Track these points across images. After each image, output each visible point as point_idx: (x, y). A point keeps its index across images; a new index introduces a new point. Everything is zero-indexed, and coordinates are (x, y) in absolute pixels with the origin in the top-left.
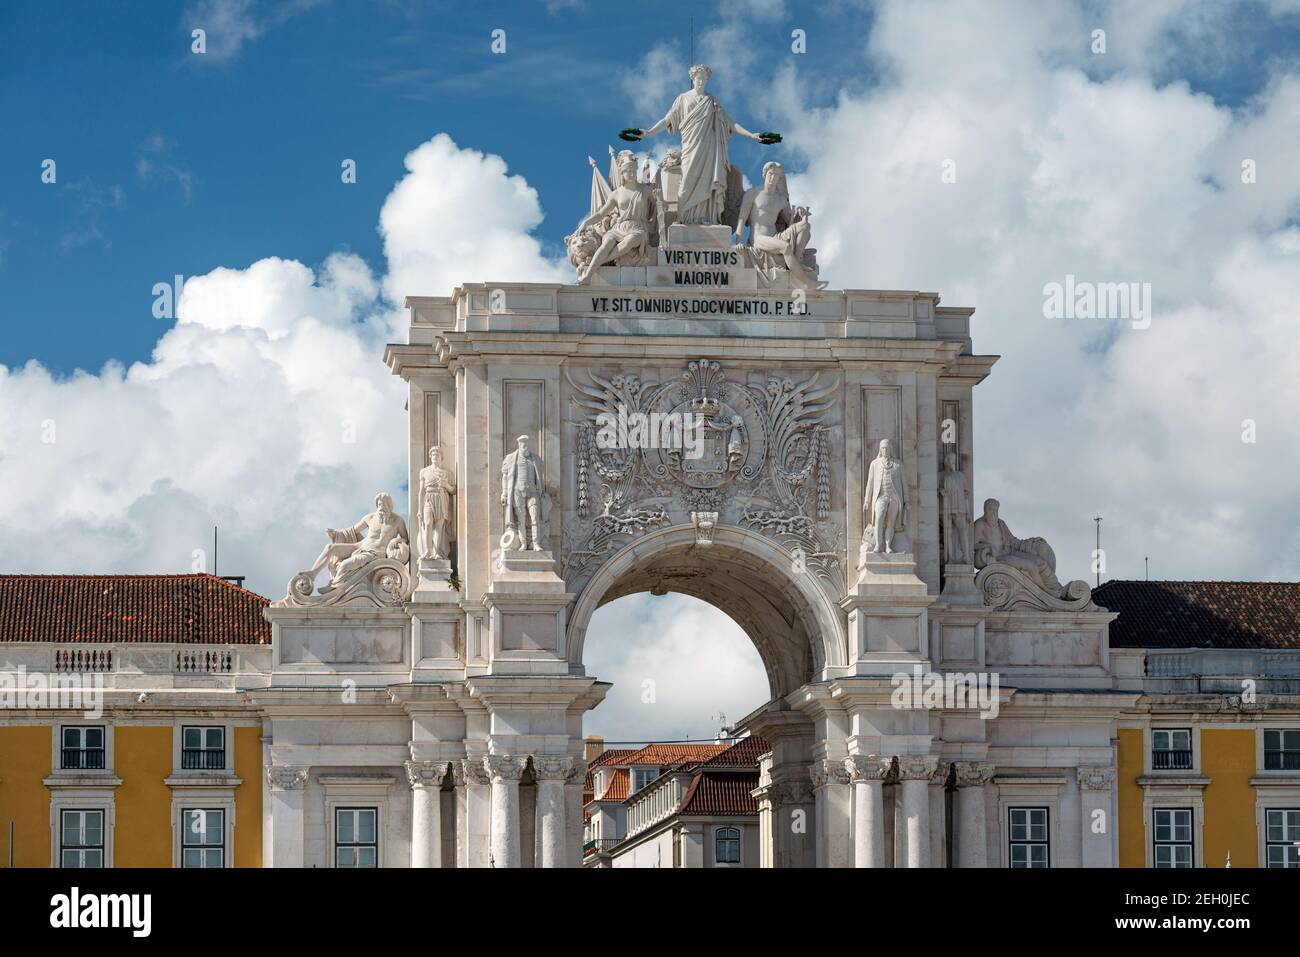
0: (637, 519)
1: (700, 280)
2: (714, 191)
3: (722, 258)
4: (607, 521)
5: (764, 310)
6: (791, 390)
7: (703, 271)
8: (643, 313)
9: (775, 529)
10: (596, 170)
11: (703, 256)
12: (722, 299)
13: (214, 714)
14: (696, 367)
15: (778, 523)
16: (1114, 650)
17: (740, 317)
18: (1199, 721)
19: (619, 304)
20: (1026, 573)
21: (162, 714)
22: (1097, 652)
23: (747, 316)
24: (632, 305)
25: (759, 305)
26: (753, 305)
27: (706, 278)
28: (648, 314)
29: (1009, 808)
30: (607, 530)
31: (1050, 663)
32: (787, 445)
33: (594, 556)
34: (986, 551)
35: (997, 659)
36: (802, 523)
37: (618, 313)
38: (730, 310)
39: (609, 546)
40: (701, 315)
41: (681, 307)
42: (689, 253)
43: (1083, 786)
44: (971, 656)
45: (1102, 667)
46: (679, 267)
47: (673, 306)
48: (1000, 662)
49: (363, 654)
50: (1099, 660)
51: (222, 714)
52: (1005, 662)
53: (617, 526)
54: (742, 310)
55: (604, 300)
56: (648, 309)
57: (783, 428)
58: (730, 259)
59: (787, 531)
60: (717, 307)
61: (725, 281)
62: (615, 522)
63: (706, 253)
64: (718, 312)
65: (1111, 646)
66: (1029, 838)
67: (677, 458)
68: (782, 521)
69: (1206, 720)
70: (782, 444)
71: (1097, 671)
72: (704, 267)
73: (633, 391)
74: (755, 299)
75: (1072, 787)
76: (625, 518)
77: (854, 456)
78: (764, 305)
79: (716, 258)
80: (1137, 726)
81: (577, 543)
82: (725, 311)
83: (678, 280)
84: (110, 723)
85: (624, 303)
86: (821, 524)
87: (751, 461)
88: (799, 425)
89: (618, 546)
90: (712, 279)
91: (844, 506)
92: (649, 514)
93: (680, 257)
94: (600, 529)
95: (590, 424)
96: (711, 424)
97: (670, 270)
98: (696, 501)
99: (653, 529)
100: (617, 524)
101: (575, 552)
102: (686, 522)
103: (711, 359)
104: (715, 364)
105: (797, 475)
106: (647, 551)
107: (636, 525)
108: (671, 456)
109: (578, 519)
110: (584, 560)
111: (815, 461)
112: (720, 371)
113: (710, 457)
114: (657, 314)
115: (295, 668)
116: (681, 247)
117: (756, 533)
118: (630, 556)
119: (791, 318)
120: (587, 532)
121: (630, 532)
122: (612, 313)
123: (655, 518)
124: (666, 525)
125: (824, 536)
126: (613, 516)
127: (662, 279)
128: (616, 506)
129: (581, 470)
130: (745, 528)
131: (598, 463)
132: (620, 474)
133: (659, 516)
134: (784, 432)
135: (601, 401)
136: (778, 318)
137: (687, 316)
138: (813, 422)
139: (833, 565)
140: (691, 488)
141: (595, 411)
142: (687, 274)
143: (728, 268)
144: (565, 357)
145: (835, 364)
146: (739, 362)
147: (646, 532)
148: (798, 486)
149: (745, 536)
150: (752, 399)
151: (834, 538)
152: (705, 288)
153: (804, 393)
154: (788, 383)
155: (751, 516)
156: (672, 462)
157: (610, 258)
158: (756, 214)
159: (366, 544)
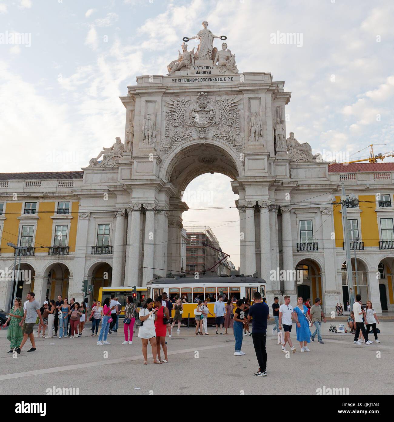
0: (182, 137)
1: (203, 73)
2: (208, 51)
3: (209, 67)
4: (174, 138)
6: (228, 100)
8: (187, 82)
9: (223, 138)
12: (209, 77)
13: (66, 198)
14: (200, 94)
15: (224, 136)
16: (330, 173)
17: (214, 82)
19: (180, 80)
20: (302, 151)
21: (52, 198)
22: (325, 174)
23: (216, 81)
24: (183, 80)
25: (219, 79)
26: (218, 79)
27: (205, 72)
28: (188, 83)
29: (300, 220)
30: (173, 140)
31: (311, 177)
32: (227, 115)
33: (169, 147)
34: (290, 146)
35: (295, 176)
36: (231, 136)
37: (180, 83)
38: (211, 80)
39: (174, 145)
40: (203, 82)
41: (197, 80)
42: (200, 67)
43: (323, 213)
44: (285, 174)
45: (326, 178)
46: (196, 70)
47: (195, 80)
48: (295, 177)
49: (108, 180)
50: (325, 176)
51: (69, 198)
52: (297, 177)
53: (176, 139)
54: (215, 80)
55: (176, 79)
56: (188, 81)
57: (226, 110)
58: (211, 68)
59: (227, 138)
60: (208, 80)
61: (210, 73)
62: (176, 138)
63: (205, 66)
64: (208, 81)
65: (329, 172)
66: (306, 229)
68: (225, 136)
70: (226, 114)
72: (204, 70)
73: (182, 102)
74: (218, 77)
75: (319, 214)
76: (179, 136)
77: (247, 117)
78: (221, 79)
79: (208, 67)
80: (339, 195)
81: (165, 144)
82: (210, 81)
83: (197, 73)
84: (38, 201)
85: (181, 80)
86: (237, 136)
87: (217, 120)
88: (230, 109)
89: (177, 145)
90: (206, 72)
91: (244, 131)
92: (186, 135)
93: (197, 68)
94: (171, 140)
95: (170, 111)
96: (204, 109)
97: (194, 71)
98: (200, 131)
99: (187, 140)
100: (177, 138)
101: (164, 146)
102: (197, 137)
103: (204, 92)
104: (206, 93)
105: (229, 123)
106: (185, 146)
107: (182, 138)
108: (192, 118)
109: (165, 137)
110: (166, 149)
111: (235, 119)
112: (207, 95)
113: (204, 119)
114: (190, 82)
115: (89, 185)
116: (198, 65)
117: (218, 139)
118: (180, 147)
119: (229, 81)
120: (168, 141)
121: (180, 140)
122: (178, 83)
123: (188, 136)
124: (191, 138)
125: (238, 140)
126: (175, 136)
127: (192, 73)
128: (176, 133)
129: (167, 124)
130: (214, 138)
131: (171, 122)
132: (178, 124)
133: (189, 136)
134: (226, 111)
135: (173, 105)
136: (225, 82)
137: (199, 82)
138: (235, 108)
139: (241, 147)
140: (198, 128)
141: (172, 108)
142: (199, 72)
143: (211, 70)
144: (163, 94)
145: (241, 92)
146: (213, 93)
147: (185, 140)
148: (230, 126)
149: (215, 140)
150: (217, 103)
151: (241, 140)
152: (204, 75)
153: (232, 100)
154: (227, 98)
155: (216, 135)
156: (193, 121)
157: (178, 69)
158: (220, 56)
159: (113, 151)
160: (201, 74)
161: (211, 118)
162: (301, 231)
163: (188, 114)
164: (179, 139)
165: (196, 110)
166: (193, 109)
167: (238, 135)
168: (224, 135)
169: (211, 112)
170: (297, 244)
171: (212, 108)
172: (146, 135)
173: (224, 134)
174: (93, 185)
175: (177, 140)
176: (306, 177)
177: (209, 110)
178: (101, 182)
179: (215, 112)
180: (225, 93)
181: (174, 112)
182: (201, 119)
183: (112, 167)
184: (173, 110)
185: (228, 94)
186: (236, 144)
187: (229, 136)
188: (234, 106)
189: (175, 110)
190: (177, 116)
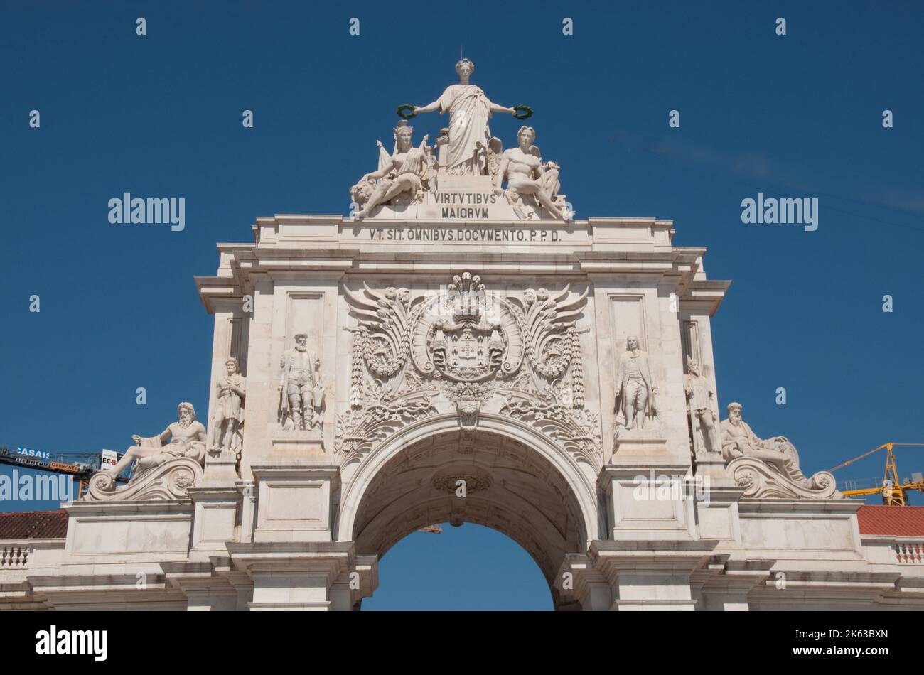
0: (406, 408)
1: (464, 215)
2: (477, 151)
3: (483, 198)
4: (377, 410)
5: (520, 237)
6: (545, 299)
7: (466, 208)
8: (414, 241)
9: (534, 416)
10: (383, 151)
11: (466, 197)
12: (483, 228)
14: (460, 279)
15: (536, 411)
17: (501, 242)
19: (393, 234)
22: (849, 538)
23: (505, 242)
24: (404, 235)
25: (515, 234)
26: (510, 234)
27: (470, 212)
28: (419, 242)
30: (378, 418)
31: (804, 547)
32: (544, 344)
33: (365, 441)
34: (734, 445)
35: (754, 543)
36: (560, 409)
37: (392, 241)
38: (490, 238)
39: (379, 433)
40: (465, 242)
41: (447, 236)
42: (454, 195)
44: (728, 535)
45: (855, 552)
46: (445, 206)
47: (440, 236)
48: (755, 547)
49: (154, 544)
50: (852, 544)
52: (761, 545)
54: (501, 237)
55: (380, 231)
56: (419, 238)
57: (539, 330)
58: (489, 199)
59: (546, 417)
60: (479, 236)
61: (485, 215)
62: (385, 411)
63: (469, 195)
64: (480, 239)
65: (863, 531)
67: (442, 353)
68: (540, 409)
70: (539, 343)
71: (851, 555)
72: (466, 204)
73: (404, 300)
74: (512, 229)
76: (395, 407)
77: (605, 353)
78: (520, 234)
79: (478, 198)
81: (350, 430)
82: (486, 238)
83: (445, 215)
85: (398, 233)
86: (576, 412)
87: (511, 359)
88: (553, 327)
89: (389, 434)
90: (474, 213)
91: (598, 396)
92: (417, 404)
93: (446, 197)
94: (371, 417)
95: (364, 328)
96: (473, 325)
97: (438, 208)
98: (461, 393)
99: (419, 419)
100: (387, 413)
101: (349, 437)
102: (452, 411)
103: (473, 273)
104: (476, 277)
105: (552, 368)
106: (415, 437)
107: (405, 413)
108: (437, 353)
109: (351, 410)
110: (355, 445)
111: (569, 358)
112: (481, 282)
113: (472, 354)
114: (426, 242)
115: (86, 559)
116: (448, 191)
117: (517, 419)
118: (400, 441)
119: (544, 243)
120: (359, 422)
121: (399, 419)
122: (387, 241)
123: (422, 407)
124: (432, 415)
125: (579, 422)
126: (384, 407)
127: (431, 214)
128: (387, 397)
129: (356, 366)
130: (507, 415)
131: (371, 361)
132: (390, 369)
133: (426, 405)
134: (540, 333)
135: (375, 309)
136: (533, 243)
137: (453, 242)
138: (566, 324)
139: (590, 446)
140: (455, 382)
141: (370, 318)
142: (453, 210)
143: (488, 205)
144: (344, 273)
145: (583, 277)
146: (498, 277)
147: (414, 420)
148: (553, 378)
149: (506, 422)
150: (510, 306)
151: (588, 424)
152: (468, 220)
153: (557, 300)
154: (542, 292)
155: (512, 405)
156: (437, 359)
157: (385, 200)
158: (513, 167)
159: (168, 447)
160: (460, 218)
161: (494, 354)
163: (421, 340)
164: (395, 415)
165: (447, 327)
166: (439, 324)
167: (580, 407)
168: (536, 407)
169: (495, 334)
171: (496, 321)
172: (296, 398)
173: (536, 403)
174: (99, 559)
175: (390, 418)
177: (488, 328)
178: (127, 547)
179: (505, 337)
180: (535, 278)
181: (378, 330)
182: (464, 354)
183: (169, 502)
184: (375, 323)
185: (544, 280)
186: (575, 437)
187: (551, 410)
188: (563, 319)
189: (381, 326)
190: (386, 343)
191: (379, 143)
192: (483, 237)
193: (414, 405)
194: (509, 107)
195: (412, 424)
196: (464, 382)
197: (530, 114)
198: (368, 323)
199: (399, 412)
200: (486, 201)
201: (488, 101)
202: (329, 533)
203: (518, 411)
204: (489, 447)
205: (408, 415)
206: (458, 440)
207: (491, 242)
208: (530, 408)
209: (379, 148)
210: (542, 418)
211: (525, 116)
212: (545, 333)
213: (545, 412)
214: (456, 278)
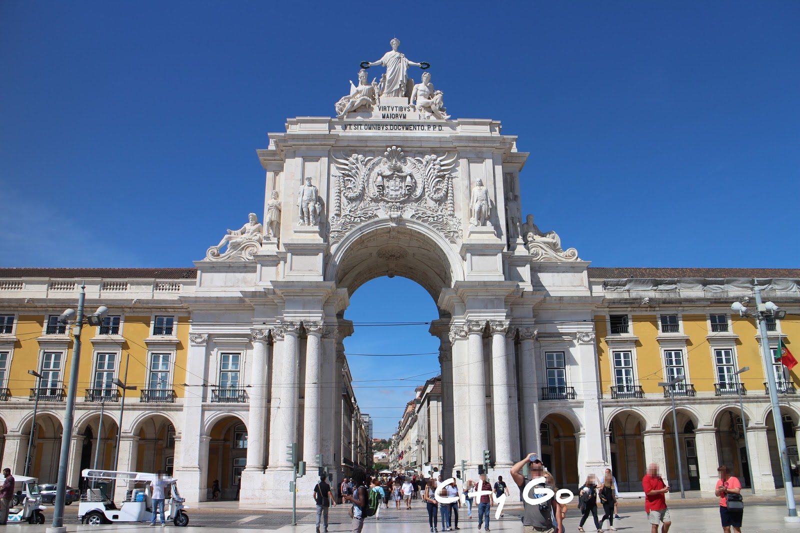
0: (362, 215)
1: (393, 117)
2: (400, 85)
3: (403, 109)
4: (348, 216)
5: (422, 129)
6: (434, 160)
7: (395, 114)
8: (368, 130)
9: (428, 219)
10: (353, 85)
11: (395, 108)
12: (403, 124)
13: (169, 310)
15: (429, 217)
17: (413, 131)
18: (631, 311)
19: (357, 127)
20: (547, 245)
21: (146, 310)
23: (415, 131)
24: (363, 127)
25: (420, 127)
26: (417, 127)
27: (397, 116)
28: (370, 131)
29: (546, 352)
30: (348, 220)
31: (561, 285)
33: (341, 232)
34: (529, 235)
36: (440, 217)
37: (356, 131)
38: (407, 129)
39: (349, 228)
40: (394, 131)
42: (389, 107)
43: (580, 342)
44: (524, 279)
45: (585, 287)
46: (384, 112)
47: (381, 128)
48: (538, 285)
49: (238, 282)
50: (583, 283)
51: (172, 310)
54: (412, 128)
55: (350, 125)
56: (370, 129)
57: (431, 176)
58: (407, 109)
59: (434, 220)
60: (401, 127)
61: (405, 117)
62: (352, 216)
63: (396, 107)
64: (402, 129)
66: (555, 366)
67: (381, 188)
68: (431, 216)
69: (634, 311)
70: (431, 183)
71: (583, 288)
72: (395, 112)
74: (418, 124)
75: (575, 342)
76: (357, 215)
77: (465, 187)
78: (422, 127)
79: (401, 109)
80: (603, 314)
81: (334, 226)
82: (405, 129)
83: (384, 117)
84: (123, 314)
85: (359, 126)
86: (450, 218)
87: (417, 191)
88: (438, 174)
89: (354, 228)
90: (399, 116)
91: (460, 210)
93: (384, 108)
94: (344, 220)
95: (342, 175)
96: (398, 173)
97: (380, 113)
98: (391, 207)
99: (369, 221)
100: (353, 218)
101: (333, 230)
102: (387, 217)
103: (397, 146)
104: (399, 148)
105: (438, 195)
106: (367, 230)
107: (362, 218)
109: (335, 217)
110: (336, 234)
111: (446, 190)
112: (401, 151)
113: (398, 188)
114: (374, 131)
115: (206, 288)
116: (385, 105)
117: (419, 221)
118: (360, 232)
119: (435, 131)
120: (339, 222)
121: (359, 221)
122: (354, 131)
123: (371, 215)
124: (376, 219)
125: (451, 223)
126: (351, 214)
127: (377, 117)
128: (353, 210)
129: (337, 194)
130: (415, 220)
131: (344, 191)
132: (355, 196)
133: (373, 214)
134: (432, 178)
135: (347, 165)
136: (429, 132)
137: (387, 131)
138: (445, 173)
139: (456, 235)
140: (388, 202)
141: (344, 169)
142: (388, 114)
143: (406, 112)
144: (331, 146)
145: (455, 149)
146: (410, 149)
147: (366, 221)
148: (438, 201)
149: (414, 223)
150: (417, 164)
151: (456, 224)
152: (396, 120)
153: (441, 161)
154: (434, 156)
155: (416, 214)
156: (379, 190)
157: (353, 109)
158: (419, 93)
159: (244, 236)
160: (392, 118)
161: (408, 188)
162: (547, 369)
163: (370, 180)
164: (356, 219)
165: (384, 174)
167: (452, 215)
168: (429, 215)
169: (408, 178)
170: (543, 389)
171: (409, 171)
172: (306, 210)
173: (429, 213)
174: (213, 289)
175: (354, 220)
176: (554, 284)
177: (404, 174)
178: (225, 284)
179: (414, 179)
180: (429, 149)
181: (348, 176)
182: (393, 188)
183: (245, 262)
184: (347, 172)
185: (434, 151)
186: (449, 230)
187: (437, 216)
188: (444, 170)
189: (350, 173)
190: (353, 182)
191: (351, 82)
192: (403, 128)
193: (367, 214)
194: (417, 63)
195: (366, 223)
196: (392, 202)
197: (429, 66)
198: (343, 172)
199: (359, 217)
200: (405, 111)
201: (407, 60)
202: (322, 277)
203: (420, 217)
204: (405, 235)
205: (364, 219)
206: (389, 232)
207: (407, 131)
208: (426, 215)
209: (351, 84)
210: (432, 221)
211: (426, 67)
212: (434, 177)
213: (433, 217)
214: (389, 149)
